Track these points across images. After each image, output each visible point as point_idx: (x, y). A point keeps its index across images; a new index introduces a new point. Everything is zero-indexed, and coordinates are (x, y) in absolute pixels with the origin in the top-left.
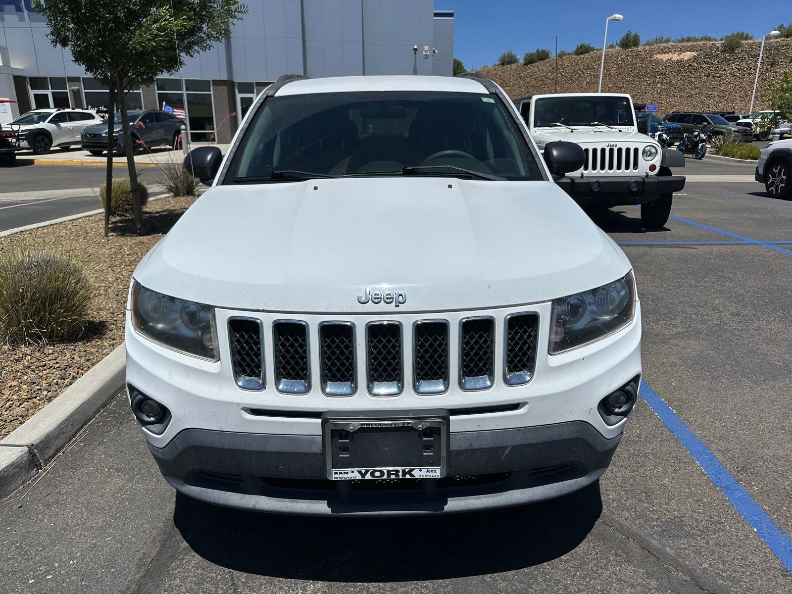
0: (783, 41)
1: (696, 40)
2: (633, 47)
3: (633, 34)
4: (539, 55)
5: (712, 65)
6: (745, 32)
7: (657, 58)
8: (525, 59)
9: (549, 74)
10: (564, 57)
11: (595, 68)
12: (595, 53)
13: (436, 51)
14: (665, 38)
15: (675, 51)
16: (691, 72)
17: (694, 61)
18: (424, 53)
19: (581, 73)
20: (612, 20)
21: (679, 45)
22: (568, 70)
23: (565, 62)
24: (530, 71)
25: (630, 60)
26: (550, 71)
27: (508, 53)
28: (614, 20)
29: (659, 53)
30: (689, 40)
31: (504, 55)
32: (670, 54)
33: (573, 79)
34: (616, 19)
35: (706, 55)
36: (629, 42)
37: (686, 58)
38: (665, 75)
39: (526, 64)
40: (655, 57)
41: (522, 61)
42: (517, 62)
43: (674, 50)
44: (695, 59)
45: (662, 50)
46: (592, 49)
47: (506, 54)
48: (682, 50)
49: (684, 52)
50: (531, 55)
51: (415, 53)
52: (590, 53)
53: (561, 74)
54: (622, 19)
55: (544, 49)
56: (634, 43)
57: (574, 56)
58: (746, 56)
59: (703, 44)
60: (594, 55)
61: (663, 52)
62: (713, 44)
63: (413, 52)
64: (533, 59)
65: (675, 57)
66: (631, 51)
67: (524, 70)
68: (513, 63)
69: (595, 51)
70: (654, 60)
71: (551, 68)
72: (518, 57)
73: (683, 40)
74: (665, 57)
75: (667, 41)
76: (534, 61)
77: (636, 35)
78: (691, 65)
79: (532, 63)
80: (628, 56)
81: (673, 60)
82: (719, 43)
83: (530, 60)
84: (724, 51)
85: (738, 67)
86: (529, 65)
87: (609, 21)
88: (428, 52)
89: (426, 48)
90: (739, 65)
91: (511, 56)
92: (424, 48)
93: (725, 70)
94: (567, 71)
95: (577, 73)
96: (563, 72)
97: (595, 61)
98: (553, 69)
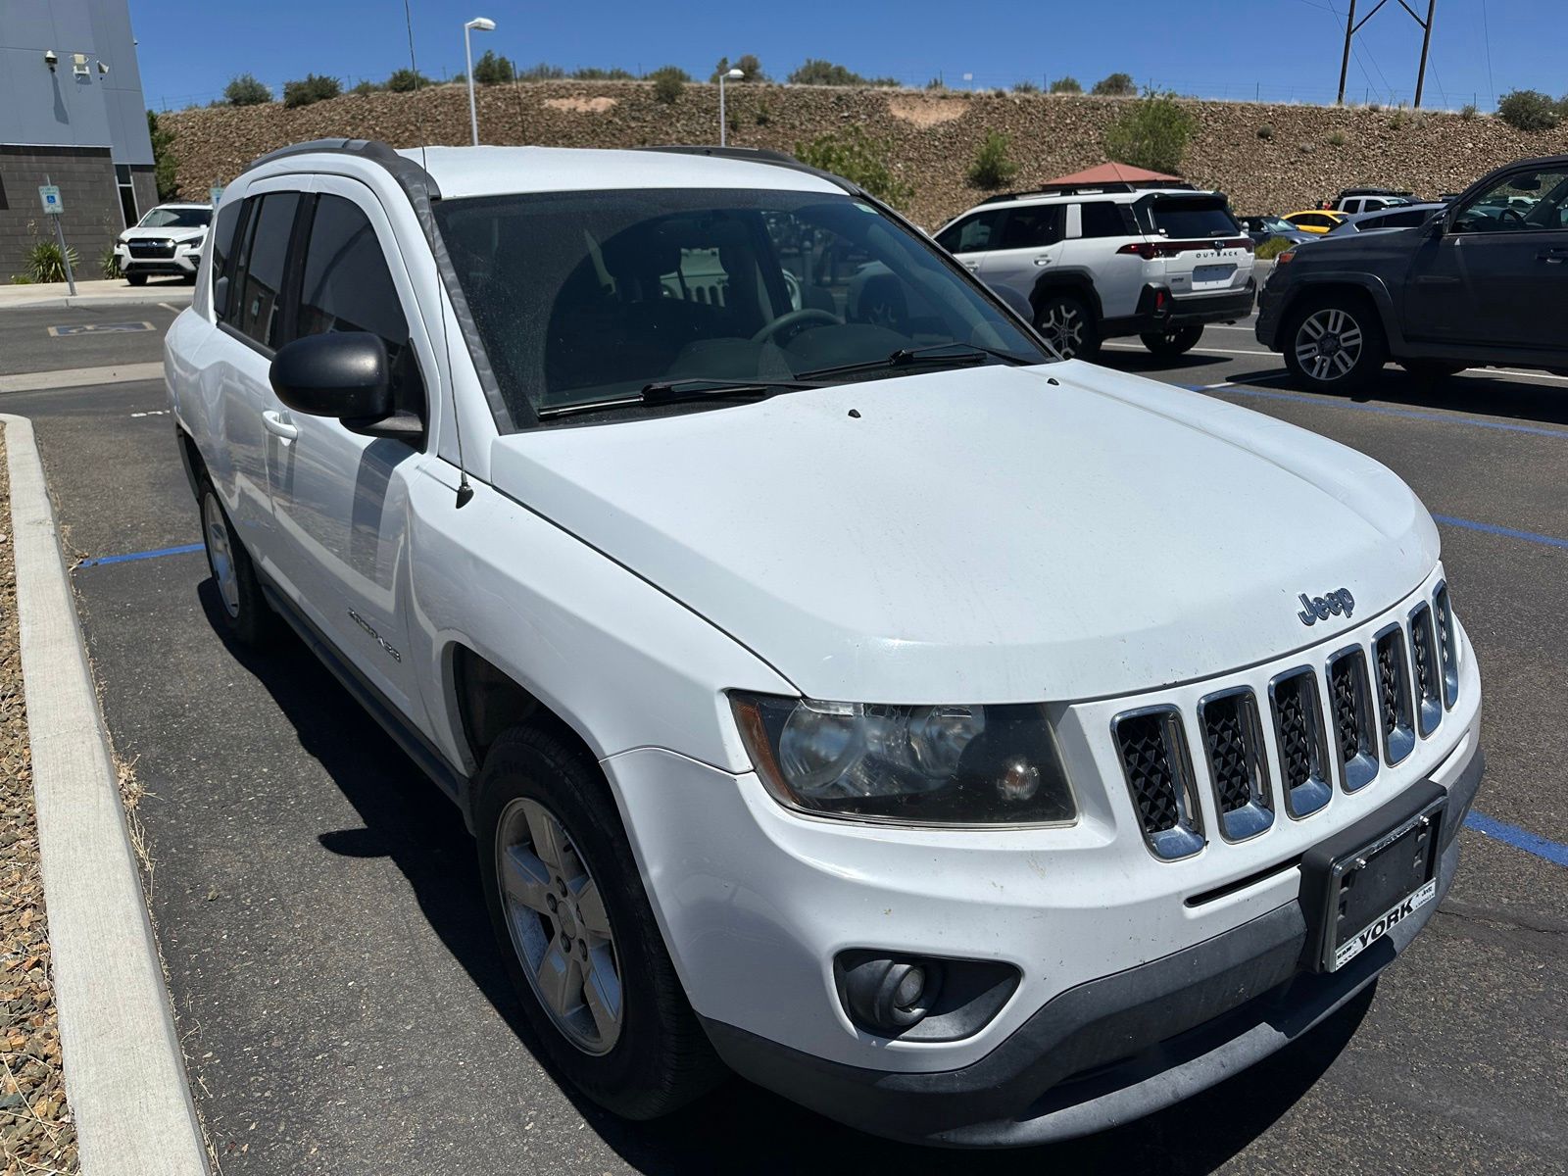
0: (744, 86)
1: (602, 76)
2: (502, 83)
3: (496, 57)
4: (317, 87)
5: (645, 124)
6: (678, 67)
7: (550, 106)
8: (287, 94)
9: (349, 128)
10: (372, 95)
11: (438, 120)
12: (433, 90)
13: (106, 69)
14: (551, 70)
15: (579, 94)
16: (614, 135)
17: (614, 115)
18: (76, 71)
19: (412, 128)
20: (476, 28)
21: (584, 83)
22: (387, 122)
23: (375, 104)
24: (304, 120)
25: (503, 107)
26: (348, 123)
27: (244, 81)
28: (478, 28)
29: (551, 97)
30: (593, 75)
31: (235, 84)
32: (572, 100)
33: (401, 140)
34: (483, 26)
35: (632, 105)
36: (494, 71)
37: (600, 109)
38: (571, 138)
39: (291, 105)
40: (548, 103)
41: (279, 99)
42: (267, 100)
43: (577, 92)
44: (616, 111)
45: (555, 90)
46: (424, 82)
47: (238, 81)
48: (591, 93)
49: (595, 97)
50: (299, 87)
51: (53, 70)
52: (423, 90)
53: (374, 130)
54: (493, 28)
55: (325, 76)
56: (503, 74)
57: (389, 93)
58: (694, 110)
59: (624, 85)
60: (432, 93)
61: (557, 94)
62: (639, 86)
63: (47, 66)
64: (305, 95)
65: (582, 106)
66: (500, 90)
67: (291, 118)
68: (262, 102)
69: (432, 87)
70: (546, 109)
71: (349, 116)
72: (268, 89)
73: (583, 76)
74: (565, 105)
75: (557, 75)
76: (307, 99)
77: (502, 59)
78: (611, 121)
79: (305, 103)
80: (498, 99)
81: (579, 110)
82: (648, 85)
83: (298, 98)
84: (660, 100)
85: (686, 128)
86: (299, 109)
87: (470, 29)
88: (87, 68)
89: (80, 58)
90: (687, 125)
91: (251, 86)
92: (74, 59)
93: (667, 133)
94: (385, 125)
95: (407, 129)
96: (377, 126)
97: (436, 107)
98: (353, 117)
